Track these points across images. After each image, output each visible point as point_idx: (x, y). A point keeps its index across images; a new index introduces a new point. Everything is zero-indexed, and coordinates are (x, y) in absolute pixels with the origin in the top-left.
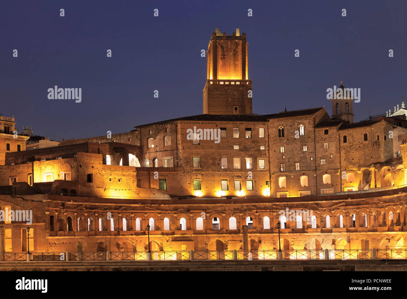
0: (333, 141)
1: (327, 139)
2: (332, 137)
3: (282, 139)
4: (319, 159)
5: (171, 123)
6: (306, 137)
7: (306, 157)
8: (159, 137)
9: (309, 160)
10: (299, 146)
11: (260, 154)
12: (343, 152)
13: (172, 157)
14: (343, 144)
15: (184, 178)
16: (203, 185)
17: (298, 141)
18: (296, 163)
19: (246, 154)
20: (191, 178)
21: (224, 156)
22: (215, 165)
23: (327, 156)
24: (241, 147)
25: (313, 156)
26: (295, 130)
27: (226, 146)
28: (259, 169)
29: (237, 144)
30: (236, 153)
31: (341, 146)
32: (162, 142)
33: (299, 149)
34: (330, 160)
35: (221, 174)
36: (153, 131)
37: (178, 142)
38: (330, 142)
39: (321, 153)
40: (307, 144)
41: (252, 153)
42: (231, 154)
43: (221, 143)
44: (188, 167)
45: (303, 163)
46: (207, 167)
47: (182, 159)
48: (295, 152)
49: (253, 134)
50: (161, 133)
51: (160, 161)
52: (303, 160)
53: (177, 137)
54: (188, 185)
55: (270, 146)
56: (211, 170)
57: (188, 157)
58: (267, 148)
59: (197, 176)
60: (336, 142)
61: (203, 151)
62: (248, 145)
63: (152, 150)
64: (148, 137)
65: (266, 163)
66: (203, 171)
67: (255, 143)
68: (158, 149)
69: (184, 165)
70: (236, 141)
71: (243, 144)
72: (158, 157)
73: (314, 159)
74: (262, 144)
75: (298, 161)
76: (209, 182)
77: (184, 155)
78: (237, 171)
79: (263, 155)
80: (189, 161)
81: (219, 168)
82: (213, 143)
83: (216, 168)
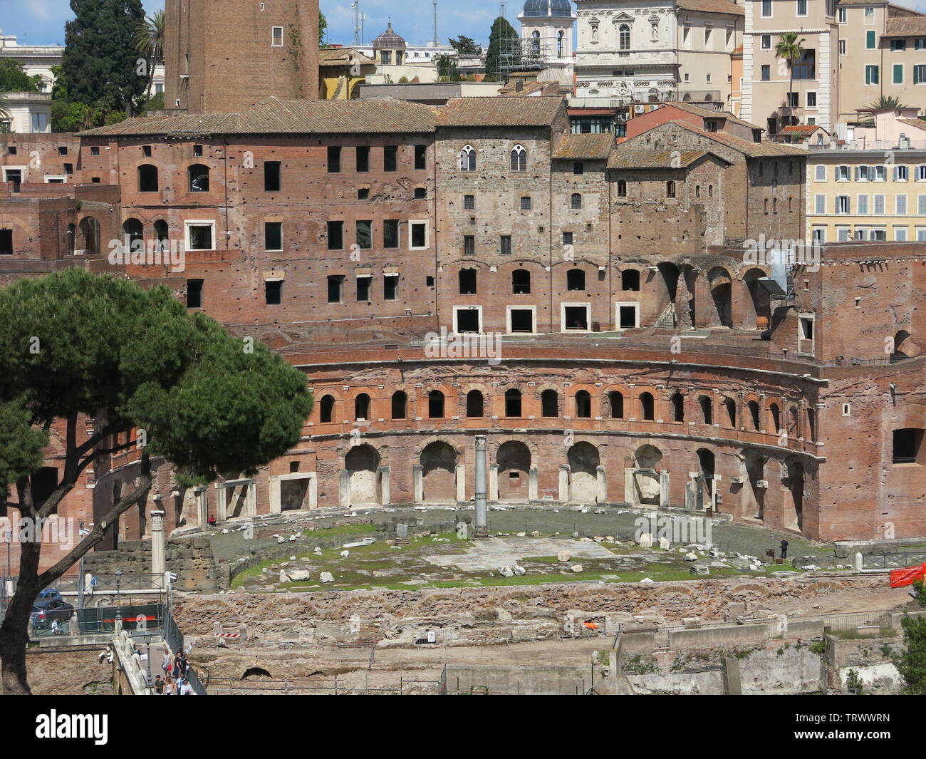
0: (593, 192)
1: (579, 186)
2: (592, 182)
3: (472, 177)
4: (559, 231)
5: (213, 135)
6: (529, 175)
7: (529, 225)
8: (173, 167)
9: (534, 231)
10: (511, 197)
11: (415, 209)
12: (615, 217)
13: (213, 221)
14: (616, 199)
15: (245, 276)
16: (285, 292)
17: (509, 185)
18: (503, 238)
19: (385, 213)
20: (260, 276)
21: (334, 218)
22: (315, 242)
23: (579, 225)
24: (372, 193)
25: (545, 222)
26: (504, 157)
27: (341, 194)
28: (411, 248)
29: (366, 186)
30: (363, 210)
31: (612, 205)
32: (184, 180)
33: (511, 202)
34: (586, 235)
35: (327, 263)
36: (158, 149)
37: (230, 186)
38: (585, 192)
39: (564, 217)
40: (531, 194)
41: (398, 209)
42: (350, 214)
43: (329, 186)
44: (253, 247)
45: (522, 239)
46: (297, 246)
47: (241, 228)
48: (501, 211)
49: (399, 163)
50: (182, 158)
51: (176, 230)
52: (519, 232)
53: (229, 173)
54: (254, 293)
55: (441, 190)
56: (307, 255)
57: (254, 222)
58: (430, 195)
59: (273, 269)
60: (602, 195)
61: (287, 209)
62: (388, 189)
63: (151, 198)
64: (139, 163)
65: (428, 233)
66: (289, 256)
67: (406, 184)
68: (170, 196)
69: (244, 244)
70: (363, 180)
71: (377, 185)
72: (171, 216)
73: (547, 230)
74: (420, 186)
75: (507, 233)
76: (300, 285)
77: (245, 219)
78: (364, 256)
79: (423, 212)
80: (256, 232)
81: (324, 249)
82: (310, 187)
83: (318, 249)
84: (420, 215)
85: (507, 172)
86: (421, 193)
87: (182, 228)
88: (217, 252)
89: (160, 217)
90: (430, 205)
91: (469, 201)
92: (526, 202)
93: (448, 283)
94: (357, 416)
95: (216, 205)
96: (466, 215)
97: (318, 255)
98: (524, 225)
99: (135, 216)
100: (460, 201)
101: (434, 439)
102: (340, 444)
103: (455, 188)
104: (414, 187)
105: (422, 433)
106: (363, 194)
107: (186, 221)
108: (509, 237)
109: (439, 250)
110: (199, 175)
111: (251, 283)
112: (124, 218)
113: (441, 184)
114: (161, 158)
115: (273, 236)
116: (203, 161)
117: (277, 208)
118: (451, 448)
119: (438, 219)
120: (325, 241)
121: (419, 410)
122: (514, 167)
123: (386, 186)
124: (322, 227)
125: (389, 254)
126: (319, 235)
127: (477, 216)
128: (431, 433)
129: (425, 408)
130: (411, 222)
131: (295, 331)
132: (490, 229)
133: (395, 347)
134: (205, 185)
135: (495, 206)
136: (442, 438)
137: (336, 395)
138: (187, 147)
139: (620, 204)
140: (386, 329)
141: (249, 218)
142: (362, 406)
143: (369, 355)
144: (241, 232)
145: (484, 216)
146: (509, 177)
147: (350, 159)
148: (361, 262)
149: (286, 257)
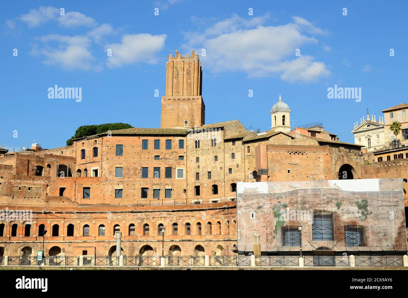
0: (239, 152)
1: (234, 150)
2: (238, 148)
3: (198, 150)
4: (227, 168)
5: (99, 136)
6: (217, 147)
7: (217, 167)
8: (89, 149)
9: (219, 169)
10: (212, 157)
11: (179, 164)
12: (247, 161)
13: (99, 167)
14: (247, 154)
15: (107, 187)
16: (124, 193)
17: (211, 152)
18: (209, 172)
19: (166, 164)
20: (113, 187)
21: (145, 166)
22: (136, 175)
23: (234, 165)
24: (161, 157)
25: (222, 165)
26: (209, 142)
27: (147, 157)
28: (177, 178)
29: (158, 155)
30: (156, 164)
31: (246, 156)
32: (92, 153)
33: (211, 159)
34: (237, 169)
35: (141, 183)
36: (86, 143)
37: (103, 154)
38: (236, 152)
39: (229, 163)
40: (218, 155)
41: (171, 163)
42: (151, 164)
43: (142, 154)
44: (110, 176)
45: (215, 173)
46: (128, 176)
47: (106, 169)
48: (208, 162)
49: (172, 146)
50: (91, 145)
51: (89, 171)
52: (214, 170)
53: (103, 149)
54: (110, 193)
55: (188, 156)
56: (132, 179)
57: (112, 167)
58: (185, 158)
59: (118, 184)
60: (242, 153)
61: (125, 162)
62: (167, 156)
63: (84, 161)
64: (81, 149)
65: (184, 172)
66: (125, 179)
67: (175, 154)
68: (88, 159)
69: (107, 175)
70: (156, 152)
71: (163, 154)
72: (88, 166)
73: (223, 168)
74: (181, 155)
75: (210, 171)
76: (129, 191)
77: (108, 166)
78: (156, 180)
79: (182, 165)
80: (112, 171)
81: (140, 178)
82: (135, 154)
83: (137, 177)
84: (181, 166)
85: (210, 147)
86: (181, 157)
87: (91, 171)
88: (99, 178)
89: (86, 167)
90: (185, 162)
91: (198, 159)
92: (216, 158)
93: (191, 192)
95: (99, 161)
96: (197, 164)
97: (137, 180)
98: (215, 167)
99: (80, 168)
100: (194, 159)
102: (107, 245)
103: (193, 155)
104: (179, 155)
106: (157, 157)
107: (92, 168)
108: (211, 172)
109: (188, 179)
111: (109, 190)
112: (77, 169)
113: (189, 154)
114: (86, 146)
117: (121, 162)
119: (188, 167)
120: (141, 174)
121: (139, 232)
122: (212, 145)
123: (167, 155)
124: (139, 169)
125: (168, 181)
126: (138, 172)
127: (200, 165)
130: (177, 168)
132: (204, 170)
134: (97, 154)
135: (206, 161)
136: (148, 243)
137: (105, 224)
138: (93, 141)
139: (248, 156)
141: (109, 165)
144: (106, 170)
145: (202, 165)
146: (210, 149)
147: (151, 145)
148: (155, 183)
149: (124, 180)
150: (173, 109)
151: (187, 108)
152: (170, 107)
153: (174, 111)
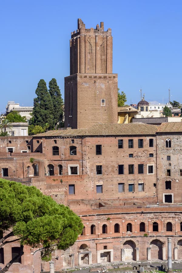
3: (169, 149)
5: (77, 136)
8: (64, 147)
11: (149, 161)
13: (78, 165)
15: (89, 184)
18: (180, 170)
19: (139, 162)
20: (94, 183)
21: (121, 164)
22: (114, 172)
24: (134, 155)
26: (181, 143)
27: (123, 156)
28: (148, 174)
29: (132, 153)
30: (131, 161)
32: (68, 151)
35: (118, 179)
36: (59, 141)
37: (83, 153)
41: (143, 160)
42: (127, 162)
43: (119, 153)
44: (92, 174)
46: (108, 173)
47: (88, 167)
48: (180, 161)
49: (144, 145)
50: (67, 144)
51: (65, 168)
53: (83, 149)
54: (92, 189)
55: (158, 154)
56: (111, 176)
57: (92, 165)
58: (155, 156)
59: (99, 181)
61: (104, 161)
62: (140, 154)
63: (57, 157)
64: (53, 146)
65: (154, 168)
67: (146, 152)
68: (63, 157)
70: (131, 151)
71: (136, 152)
72: (63, 163)
74: (151, 153)
76: (109, 186)
77: (89, 164)
78: (131, 177)
79: (152, 161)
80: (93, 169)
81: (117, 174)
82: (112, 153)
83: (115, 174)
84: (151, 163)
86: (151, 155)
87: (67, 168)
88: (79, 176)
89: (60, 164)
90: (155, 159)
91: (169, 158)
93: (161, 186)
94: (128, 230)
95: (79, 160)
96: (168, 162)
97: (115, 176)
99: (51, 163)
100: (165, 158)
101: (155, 238)
102: (121, 240)
103: (164, 153)
104: (149, 153)
105: (150, 236)
106: (131, 155)
107: (69, 165)
109: (158, 175)
110: (73, 149)
111: (91, 186)
112: (48, 164)
113: (159, 152)
114: (60, 144)
115: (99, 170)
116: (74, 145)
117: (100, 160)
118: (161, 242)
119: (158, 164)
120: (117, 172)
121: (149, 229)
123: (139, 153)
124: (116, 167)
125: (140, 176)
126: (115, 169)
127: (172, 163)
128: (154, 237)
129: (151, 228)
130: (148, 165)
131: (106, 202)
132: (176, 167)
133: (141, 207)
134: (75, 153)
135: (178, 159)
136: (158, 238)
137: (120, 223)
138: (69, 140)
140: (139, 201)
142: (129, 227)
143: (132, 210)
144: (88, 169)
145: (174, 163)
147: (126, 144)
148: (130, 179)
149: (104, 177)
150: (89, 88)
151: (103, 86)
152: (86, 85)
153: (90, 89)
